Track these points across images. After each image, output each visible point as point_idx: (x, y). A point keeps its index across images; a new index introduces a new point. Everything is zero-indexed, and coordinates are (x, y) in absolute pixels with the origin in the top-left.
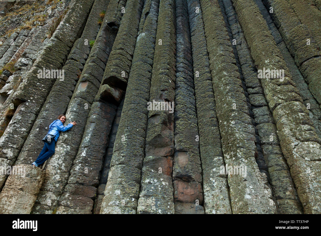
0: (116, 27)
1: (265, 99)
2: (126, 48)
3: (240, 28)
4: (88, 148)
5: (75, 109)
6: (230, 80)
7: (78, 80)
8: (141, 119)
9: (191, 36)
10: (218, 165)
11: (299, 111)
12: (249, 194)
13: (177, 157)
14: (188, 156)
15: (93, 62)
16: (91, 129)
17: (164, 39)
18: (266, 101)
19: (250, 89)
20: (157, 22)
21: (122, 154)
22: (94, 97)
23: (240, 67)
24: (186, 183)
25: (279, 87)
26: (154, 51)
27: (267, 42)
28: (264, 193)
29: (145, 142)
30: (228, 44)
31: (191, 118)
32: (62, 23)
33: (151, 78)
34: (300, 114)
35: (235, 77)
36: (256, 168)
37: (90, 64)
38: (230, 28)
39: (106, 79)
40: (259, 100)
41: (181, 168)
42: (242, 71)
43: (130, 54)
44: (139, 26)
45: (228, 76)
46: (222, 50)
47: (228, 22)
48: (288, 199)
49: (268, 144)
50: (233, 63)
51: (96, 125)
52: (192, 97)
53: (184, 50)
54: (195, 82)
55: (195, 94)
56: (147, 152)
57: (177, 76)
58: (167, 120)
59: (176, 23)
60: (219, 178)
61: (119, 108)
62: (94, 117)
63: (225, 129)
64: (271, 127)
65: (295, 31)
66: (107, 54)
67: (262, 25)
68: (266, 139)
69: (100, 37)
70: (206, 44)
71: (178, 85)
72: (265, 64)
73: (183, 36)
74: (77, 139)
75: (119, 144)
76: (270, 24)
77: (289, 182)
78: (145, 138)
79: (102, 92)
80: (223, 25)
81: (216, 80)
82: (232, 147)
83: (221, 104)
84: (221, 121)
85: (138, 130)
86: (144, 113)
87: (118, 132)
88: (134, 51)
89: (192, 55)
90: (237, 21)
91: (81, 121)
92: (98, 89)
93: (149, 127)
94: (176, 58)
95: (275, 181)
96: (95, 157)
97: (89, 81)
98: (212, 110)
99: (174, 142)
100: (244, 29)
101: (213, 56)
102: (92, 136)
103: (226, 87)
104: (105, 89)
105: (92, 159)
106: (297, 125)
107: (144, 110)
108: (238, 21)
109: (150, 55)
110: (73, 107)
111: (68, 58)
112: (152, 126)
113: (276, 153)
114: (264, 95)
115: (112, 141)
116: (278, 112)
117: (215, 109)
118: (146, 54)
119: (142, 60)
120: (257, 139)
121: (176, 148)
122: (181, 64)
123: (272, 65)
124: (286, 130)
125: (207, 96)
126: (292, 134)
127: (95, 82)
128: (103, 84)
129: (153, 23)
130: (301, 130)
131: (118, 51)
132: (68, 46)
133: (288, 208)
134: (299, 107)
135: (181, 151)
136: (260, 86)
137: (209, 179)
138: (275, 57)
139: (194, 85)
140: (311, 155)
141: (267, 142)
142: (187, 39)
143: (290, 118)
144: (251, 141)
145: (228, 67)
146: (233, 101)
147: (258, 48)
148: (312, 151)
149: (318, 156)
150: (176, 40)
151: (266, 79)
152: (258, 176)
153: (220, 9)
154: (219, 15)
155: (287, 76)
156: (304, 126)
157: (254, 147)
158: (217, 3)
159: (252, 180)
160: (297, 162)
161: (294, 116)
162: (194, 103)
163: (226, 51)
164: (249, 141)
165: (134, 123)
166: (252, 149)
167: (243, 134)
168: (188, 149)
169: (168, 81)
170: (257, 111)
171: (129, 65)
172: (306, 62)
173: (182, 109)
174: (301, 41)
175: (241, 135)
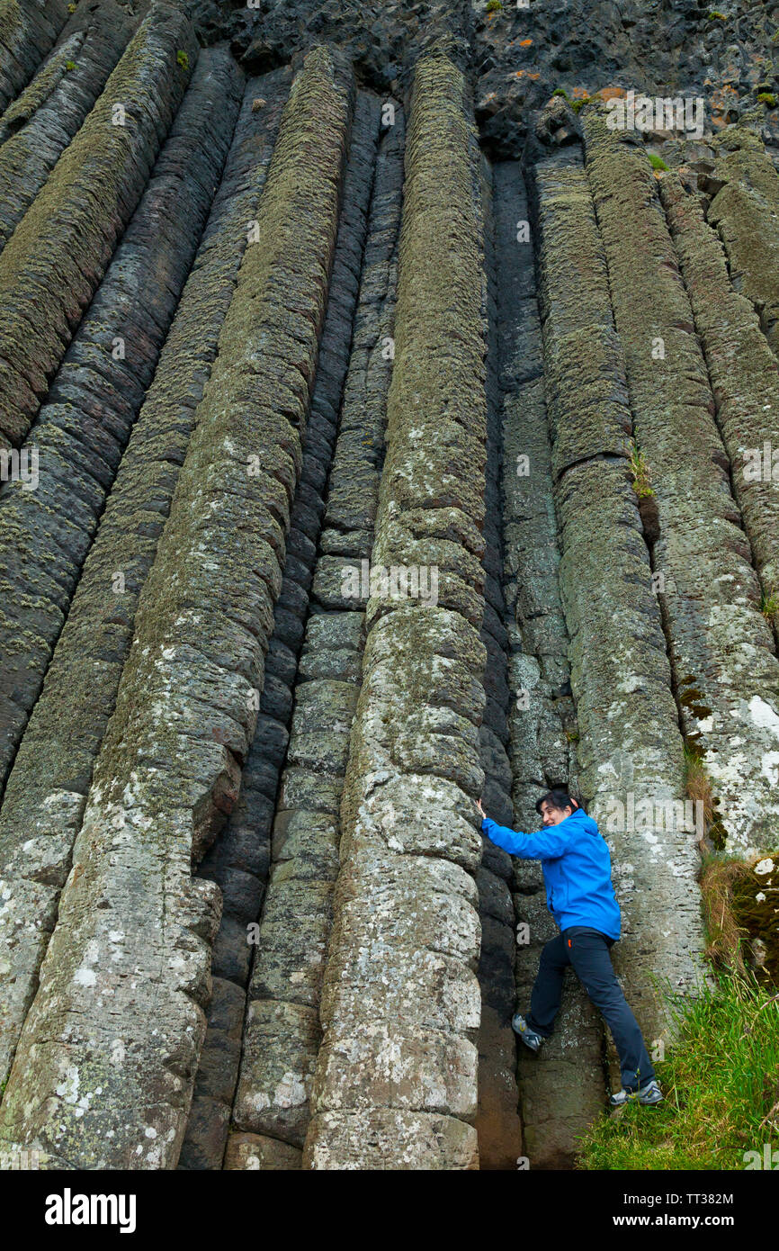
3: (392, 284)
6: (231, 477)
9: (193, 269)
10: (48, 828)
11: (441, 649)
12: (95, 967)
17: (34, 244)
19: (332, 532)
20: (50, 168)
23: (333, 437)
25: (415, 543)
27: (444, 360)
28: (165, 969)
30: (298, 330)
31: (26, 607)
34: (437, 660)
35: (263, 468)
36: (178, 857)
38: (358, 276)
42: (330, 454)
45: (234, 459)
46: (259, 348)
47: (363, 249)
48: (292, 1001)
49: (309, 765)
50: (287, 414)
52: (78, 519)
53: (125, 316)
54: (123, 463)
55: (100, 511)
57: (40, 418)
59: (141, 198)
60: (28, 884)
63: (135, 677)
64: (343, 701)
65: (576, 344)
67: (455, 289)
68: (308, 743)
70: (226, 314)
72: (406, 440)
73: (146, 258)
76: (524, 299)
77: (319, 930)
80: (315, 253)
81: (191, 466)
82: (122, 756)
83: (164, 572)
89: (159, 347)
90: (392, 255)
94: (74, 340)
95: (275, 919)
98: (130, 588)
100: (401, 290)
101: (224, 368)
103: (208, 500)
106: (414, 705)
108: (395, 258)
113: (322, 809)
116: (376, 641)
117: (141, 585)
120: (259, 740)
122: (82, 370)
123: (426, 450)
124: (371, 716)
125: (135, 526)
126: (385, 735)
129: (29, 169)
130: (415, 727)
133: (275, 1039)
134: (447, 634)
136: (369, 526)
138: (447, 421)
139: (114, 472)
140: (411, 830)
141: (307, 756)
142: (164, 273)
143: (401, 673)
144: (210, 743)
145: (252, 422)
146: (205, 566)
147: (407, 376)
148: (418, 816)
149: (433, 836)
150: (106, 267)
151: (389, 501)
152: (169, 894)
153: (331, 187)
154: (316, 208)
155: (459, 506)
156: (434, 711)
157: (211, 767)
158: (330, 161)
159: (134, 904)
160: (359, 853)
161: (415, 667)
162: (81, 547)
163: (274, 356)
164: (202, 742)
166: (198, 777)
167: (186, 708)
170: (322, 624)
172: (575, 469)
174: (581, 388)
175: (176, 711)
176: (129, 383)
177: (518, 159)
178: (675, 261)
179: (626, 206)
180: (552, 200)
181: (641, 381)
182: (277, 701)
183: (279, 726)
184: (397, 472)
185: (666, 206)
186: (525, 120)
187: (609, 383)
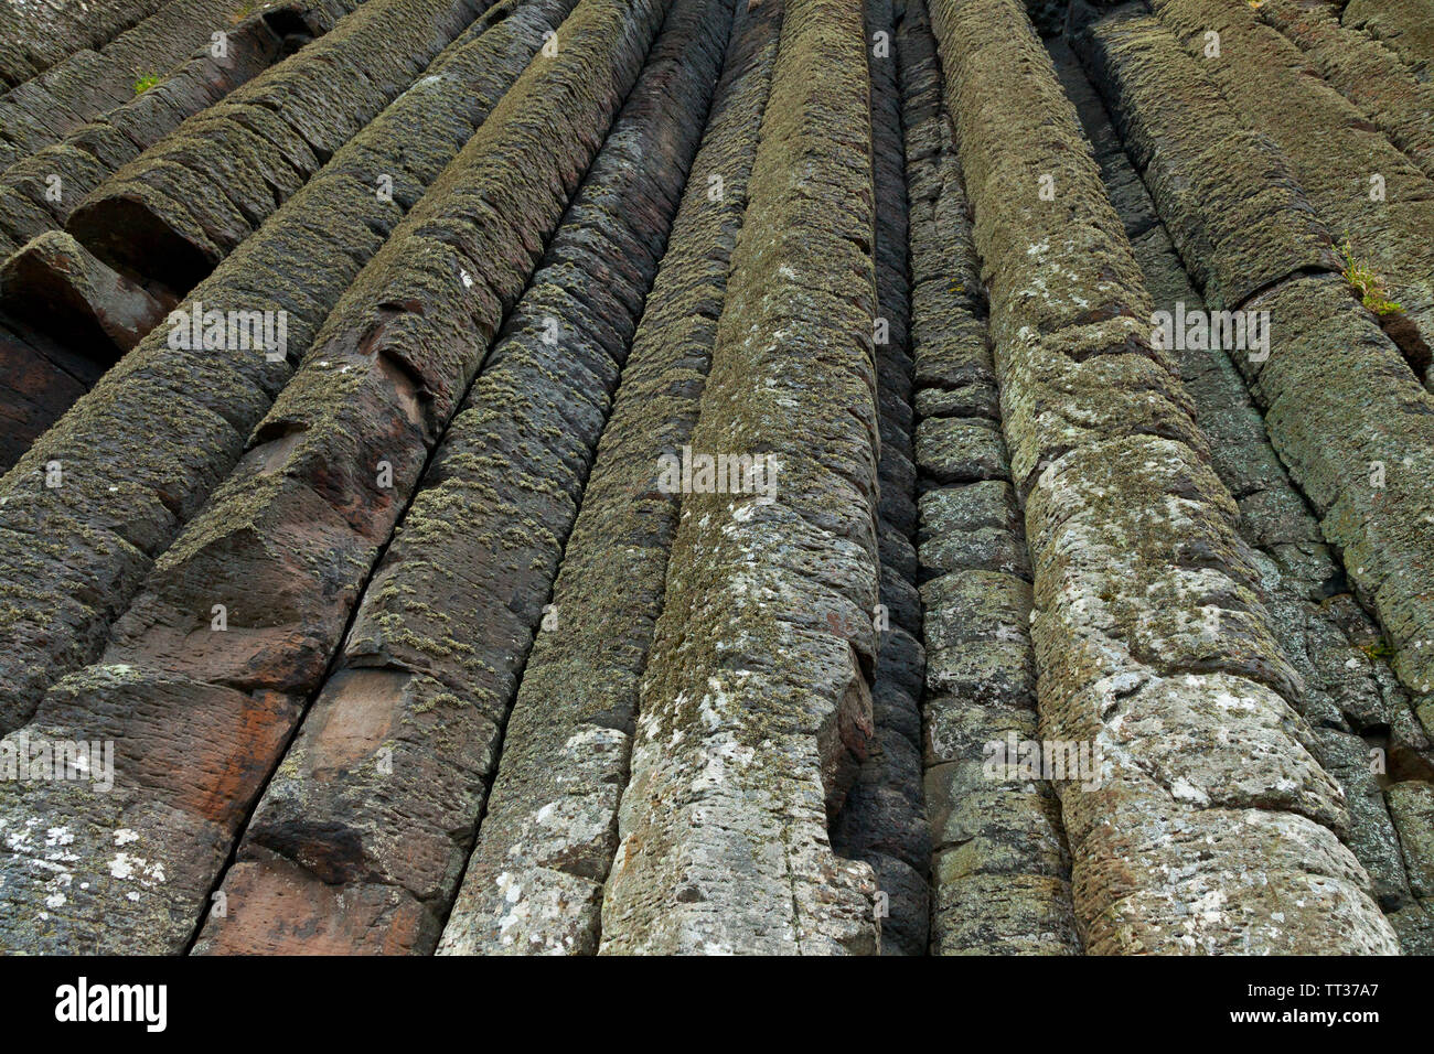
0: (307, 40)
1: (1001, 436)
2: (296, 110)
3: (945, 136)
6: (799, 303)
8: (178, 436)
9: (701, 147)
10: (576, 784)
11: (1173, 486)
13: (328, 702)
14: (404, 697)
15: (81, 145)
18: (1003, 447)
19: (931, 391)
20: (534, 54)
23: (906, 289)
24: (319, 888)
25: (1078, 364)
26: (451, 154)
29: (140, 578)
30: (850, 161)
31: (525, 489)
33: (372, 254)
34: (1173, 503)
35: (838, 296)
36: (806, 814)
37: (56, 148)
38: (899, 137)
40: (963, 443)
41: (314, 775)
42: (907, 306)
43: (309, 144)
44: (436, 56)
45: (796, 284)
46: (807, 176)
47: (900, 115)
49: (967, 691)
50: (854, 240)
52: (586, 390)
53: (630, 181)
54: (641, 332)
55: (613, 386)
56: (124, 639)
57: (536, 280)
58: (349, 468)
59: (637, 79)
60: (548, 874)
63: (692, 556)
64: (1004, 595)
67: (1044, 104)
68: (959, 660)
69: (194, 57)
70: (751, 168)
71: (523, 319)
72: (1024, 258)
73: (646, 128)
76: (1106, 155)
78: (153, 552)
80: (855, 94)
81: (734, 310)
82: (689, 660)
83: (717, 424)
84: (687, 514)
85: (113, 489)
86: (222, 413)
88: (349, 139)
89: (670, 220)
90: (940, 111)
94: (572, 204)
99: (354, 605)
100: (963, 133)
101: (761, 209)
103: (770, 331)
104: (31, 246)
106: (1152, 569)
107: (226, 394)
108: (944, 112)
109: (419, 163)
112: (237, 489)
114: (996, 419)
116: (1050, 496)
118: (396, 151)
119: (358, 170)
121: (349, 642)
122: (583, 231)
123: (1060, 262)
124: (1075, 595)
125: (667, 386)
126: (1111, 619)
130: (1166, 600)
131: (236, 109)
134: (1176, 465)
135: (368, 662)
136: (985, 375)
137: (493, 880)
138: (1082, 226)
139: (629, 341)
140: (1215, 765)
141: (962, 678)
142: (669, 147)
143: (1113, 527)
144: (828, 636)
145: (813, 246)
146: (779, 402)
147: (1005, 194)
148: (1223, 736)
149: (1265, 771)
150: (605, 137)
151: (1017, 329)
152: (800, 878)
154: (846, 58)
155: (1132, 316)
156: (1192, 575)
157: (835, 672)
159: (743, 898)
160: (1119, 810)
161: (1135, 515)
162: (593, 424)
163: (829, 183)
164: (813, 633)
165: (112, 446)
166: (818, 685)
167: (782, 584)
168: (423, 657)
169: (449, 270)
170: (944, 499)
171: (280, 187)
172: (1260, 298)
173: (482, 434)
174: (1240, 204)
175: (768, 586)
176: (639, 251)
177: (1060, 32)
178: (1317, 70)
180: (1123, 47)
181: (1321, 191)
182: (899, 599)
183: (908, 635)
184: (1022, 293)
185: (1278, 29)
187: (1283, 190)
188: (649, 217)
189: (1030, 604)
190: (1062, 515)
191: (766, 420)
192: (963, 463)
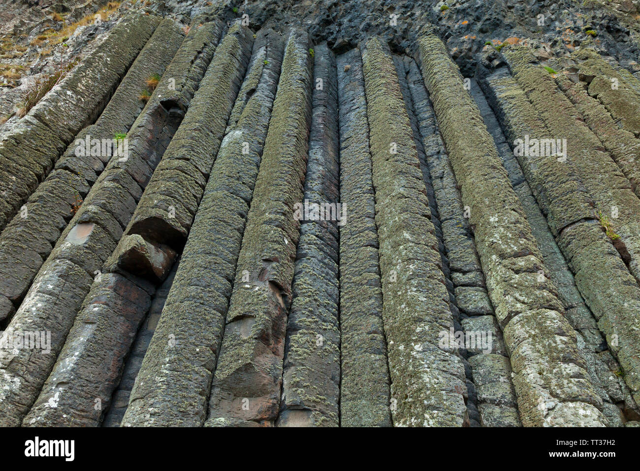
0: (179, 112)
1: (489, 298)
2: (195, 158)
3: (441, 145)
4: (67, 386)
5: (51, 287)
6: (415, 252)
7: (71, 218)
8: (209, 323)
9: (342, 149)
11: (557, 331)
13: (285, 423)
14: (311, 420)
15: (114, 180)
16: (82, 339)
17: (281, 147)
18: (490, 303)
19: (458, 274)
20: (271, 111)
21: (150, 409)
22: (104, 261)
23: (439, 224)
25: (517, 276)
26: (257, 172)
27: (494, 180)
29: (212, 382)
30: (415, 174)
31: (325, 329)
32: (57, 87)
33: (244, 229)
34: (558, 338)
35: (427, 245)
37: (106, 184)
38: (422, 143)
39: (138, 223)
40: (474, 299)
42: (442, 233)
43: (202, 172)
44: (231, 114)
45: (413, 242)
46: (403, 185)
47: (419, 129)
49: (493, 402)
50: (426, 216)
51: (96, 330)
52: (332, 280)
53: (324, 176)
54: (342, 249)
55: (338, 276)
56: (214, 406)
57: (303, 231)
58: (270, 332)
59: (312, 118)
61: (160, 294)
62: (96, 309)
63: (400, 362)
64: (500, 364)
65: (549, 164)
66: (150, 166)
67: (485, 144)
68: (488, 390)
69: (139, 127)
70: (372, 170)
71: (304, 252)
72: (489, 223)
73: (323, 147)
74: (43, 363)
75: (146, 383)
76: (500, 144)
78: (213, 370)
79: (123, 251)
80: (408, 135)
81: (386, 248)
82: (413, 406)
83: (395, 304)
84: (392, 342)
85: (198, 350)
86: (218, 311)
87: (150, 351)
88: (213, 166)
89: (339, 189)
90: (436, 130)
91: (60, 317)
92: (117, 242)
93: (226, 344)
94: (305, 190)
96: (82, 411)
97: (97, 223)
98: (375, 314)
99: (282, 385)
100: (450, 148)
101: (384, 197)
102: (82, 356)
103: (407, 265)
104: (133, 245)
105: (72, 416)
106: (553, 364)
107: (217, 303)
108: (438, 130)
109: (247, 179)
110: (46, 282)
111: (57, 165)
112: (234, 343)
114: (486, 290)
115: (131, 372)
116: (515, 331)
117: (381, 312)
118: (238, 175)
119: (228, 187)
120: (470, 390)
121: (285, 399)
123: (503, 227)
124: (529, 372)
125: (366, 281)
126: (543, 382)
127: (112, 225)
128: (130, 233)
129: (263, 112)
130: (559, 376)
131: (176, 163)
132: (62, 139)
134: (557, 324)
135: (296, 408)
136: (478, 269)
138: (509, 211)
139: (339, 254)
141: (491, 397)
142: (331, 153)
143: (539, 347)
144: (456, 394)
145: (414, 222)
146: (420, 299)
147: (477, 190)
148: (582, 425)
150: (308, 154)
151: (491, 255)
153: (403, 103)
154: (400, 114)
155: (533, 254)
156: (566, 366)
157: (461, 408)
158: (398, 91)
161: (546, 342)
162: (336, 295)
163: (411, 188)
164: (452, 394)
165: (192, 332)
166: (457, 414)
167: (439, 376)
168: (313, 404)
169: (281, 240)
170: (471, 323)
171: (198, 196)
172: (569, 228)
173: (306, 308)
174: (559, 186)
175: (435, 378)
177: (473, 76)
178: (581, 117)
179: (545, 93)
180: (503, 95)
181: (588, 179)
183: (470, 382)
184: (491, 240)
185: (565, 91)
186: (474, 58)
187: (575, 182)
188: (333, 191)
189: (510, 370)
190: (520, 340)
191: (418, 308)
192: (476, 308)
